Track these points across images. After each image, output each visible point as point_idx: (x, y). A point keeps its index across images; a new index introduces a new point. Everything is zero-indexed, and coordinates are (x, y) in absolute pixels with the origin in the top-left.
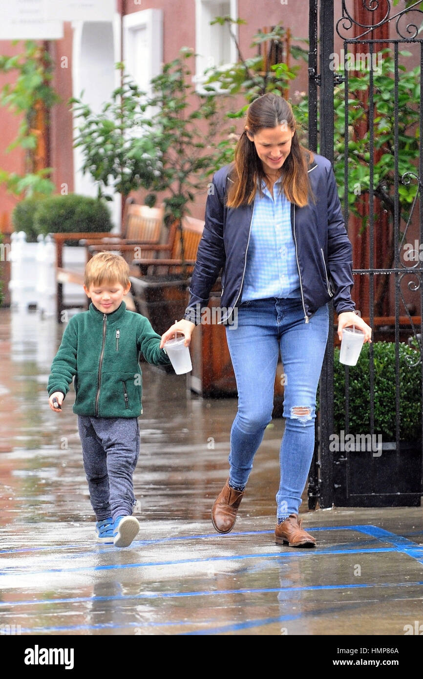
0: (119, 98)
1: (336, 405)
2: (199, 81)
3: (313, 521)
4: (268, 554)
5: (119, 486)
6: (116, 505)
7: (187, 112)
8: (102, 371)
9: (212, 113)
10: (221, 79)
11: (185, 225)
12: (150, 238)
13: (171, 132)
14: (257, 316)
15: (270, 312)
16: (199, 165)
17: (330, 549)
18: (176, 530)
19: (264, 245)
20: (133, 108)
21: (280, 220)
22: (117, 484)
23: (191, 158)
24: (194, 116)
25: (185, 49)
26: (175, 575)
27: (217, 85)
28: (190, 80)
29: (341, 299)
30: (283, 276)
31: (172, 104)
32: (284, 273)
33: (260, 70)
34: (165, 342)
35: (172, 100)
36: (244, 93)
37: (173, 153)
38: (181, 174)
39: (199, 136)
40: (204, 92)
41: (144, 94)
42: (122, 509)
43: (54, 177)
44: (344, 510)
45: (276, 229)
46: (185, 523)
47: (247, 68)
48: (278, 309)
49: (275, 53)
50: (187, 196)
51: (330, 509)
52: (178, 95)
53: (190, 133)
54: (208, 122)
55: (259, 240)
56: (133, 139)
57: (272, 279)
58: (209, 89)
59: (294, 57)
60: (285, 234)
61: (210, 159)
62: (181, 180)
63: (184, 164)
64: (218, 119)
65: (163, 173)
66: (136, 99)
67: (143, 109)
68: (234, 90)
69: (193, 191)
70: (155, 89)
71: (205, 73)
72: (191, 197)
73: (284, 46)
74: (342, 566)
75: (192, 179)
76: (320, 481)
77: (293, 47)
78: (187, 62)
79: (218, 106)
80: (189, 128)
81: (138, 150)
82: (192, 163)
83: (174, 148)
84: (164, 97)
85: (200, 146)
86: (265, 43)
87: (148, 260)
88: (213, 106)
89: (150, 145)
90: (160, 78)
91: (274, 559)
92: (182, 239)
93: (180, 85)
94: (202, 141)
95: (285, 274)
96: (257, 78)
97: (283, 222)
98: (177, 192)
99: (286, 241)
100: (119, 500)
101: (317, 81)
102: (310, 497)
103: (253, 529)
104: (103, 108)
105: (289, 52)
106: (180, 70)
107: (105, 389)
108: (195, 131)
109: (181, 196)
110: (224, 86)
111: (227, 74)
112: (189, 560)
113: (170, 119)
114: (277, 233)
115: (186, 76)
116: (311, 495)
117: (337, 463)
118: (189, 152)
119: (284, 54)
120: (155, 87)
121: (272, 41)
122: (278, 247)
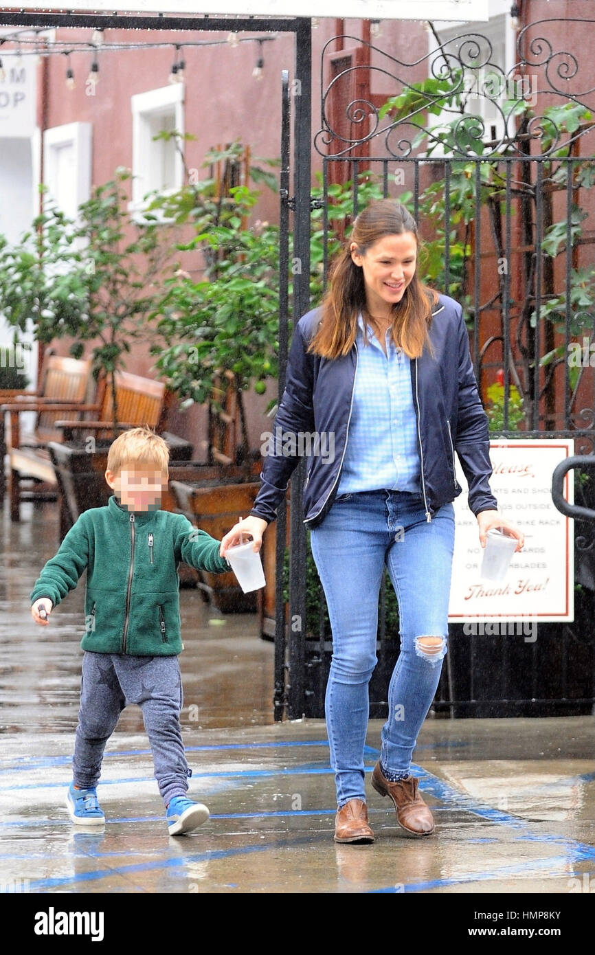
1: (309, 595)
2: (137, 208)
3: (280, 734)
4: (229, 773)
5: (167, 753)
6: (167, 782)
7: (123, 245)
8: (132, 592)
9: (152, 247)
10: (165, 205)
11: (118, 381)
12: (74, 396)
13: (103, 268)
14: (361, 517)
15: (378, 511)
16: (137, 308)
17: (302, 768)
18: (114, 744)
19: (373, 413)
20: (58, 239)
21: (396, 379)
22: (164, 751)
23: (127, 301)
24: (131, 250)
25: (121, 170)
26: (116, 797)
27: (159, 214)
28: (126, 206)
29: (479, 493)
30: (399, 457)
31: (105, 235)
32: (399, 452)
33: (211, 195)
34: (226, 548)
35: (105, 230)
36: (194, 223)
37: (104, 294)
38: (115, 320)
39: (137, 274)
40: (144, 221)
41: (71, 223)
42: (175, 787)
44: (317, 722)
45: (391, 392)
46: (124, 736)
47: (197, 193)
48: (390, 506)
49: (231, 175)
50: (121, 345)
51: (299, 721)
52: (113, 224)
53: (127, 271)
54: (149, 257)
55: (367, 407)
56: (57, 277)
57: (382, 462)
58: (149, 218)
59: (255, 180)
60: (403, 399)
61: (150, 301)
62: (115, 327)
63: (119, 307)
64: (159, 253)
65: (92, 317)
66: (61, 228)
67: (70, 240)
68: (179, 220)
69: (130, 340)
70: (85, 216)
71: (145, 198)
72: (127, 347)
73: (243, 166)
74: (318, 788)
75: (128, 325)
76: (288, 686)
77: (253, 169)
78: (123, 185)
79: (160, 238)
80: (125, 264)
81: (63, 290)
82: (128, 307)
83: (107, 287)
84: (95, 227)
85: (138, 286)
86: (219, 163)
87: (71, 422)
88: (154, 238)
89: (78, 284)
90: (91, 204)
91: (236, 779)
92: (114, 394)
93: (114, 212)
94: (139, 280)
95: (401, 454)
96: (208, 204)
97: (400, 381)
98: (109, 341)
99: (404, 409)
100: (170, 774)
101: (290, 204)
102: (276, 706)
103: (208, 743)
104: (21, 238)
105: (247, 173)
106: (114, 195)
107: (136, 616)
108: (132, 267)
109: (114, 345)
110: (168, 214)
111: (172, 200)
112: (132, 780)
113: (103, 252)
114: (392, 397)
115: (121, 202)
116: (277, 703)
117: (310, 665)
118: (125, 293)
119: (242, 177)
120: (84, 214)
121: (228, 161)
122: (392, 416)
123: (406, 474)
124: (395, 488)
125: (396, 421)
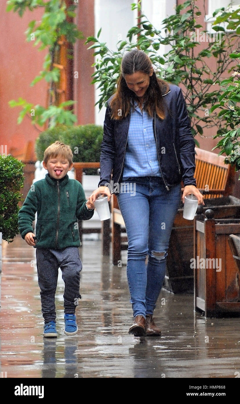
0: (135, 37)
2: (209, 21)
7: (197, 51)
8: (60, 219)
9: (220, 51)
10: (229, 19)
13: (183, 69)
15: (146, 186)
16: (208, 100)
19: (137, 142)
20: (147, 47)
21: (146, 126)
23: (200, 94)
24: (203, 54)
27: (225, 25)
29: (186, 177)
30: (151, 161)
31: (183, 43)
32: (151, 159)
35: (183, 39)
38: (191, 108)
39: (208, 73)
40: (213, 32)
41: (158, 33)
43: (75, 110)
45: (144, 132)
48: (151, 184)
50: (196, 129)
52: (189, 34)
53: (200, 70)
54: (217, 59)
55: (134, 140)
58: (218, 29)
60: (150, 135)
61: (218, 95)
63: (194, 98)
66: (149, 37)
67: (157, 47)
69: (202, 124)
70: (168, 29)
71: (214, 14)
72: (200, 130)
75: (200, 113)
80: (199, 65)
82: (201, 98)
83: (185, 83)
84: (176, 36)
85: (209, 82)
93: (191, 25)
94: (210, 78)
97: (148, 127)
99: (150, 139)
104: (119, 46)
106: (191, 11)
107: (61, 230)
108: (204, 68)
110: (232, 26)
111: (234, 15)
113: (181, 56)
114: (145, 134)
115: (196, 17)
120: (167, 27)
122: (145, 143)
123: (155, 169)
124: (151, 176)
125: (147, 145)
